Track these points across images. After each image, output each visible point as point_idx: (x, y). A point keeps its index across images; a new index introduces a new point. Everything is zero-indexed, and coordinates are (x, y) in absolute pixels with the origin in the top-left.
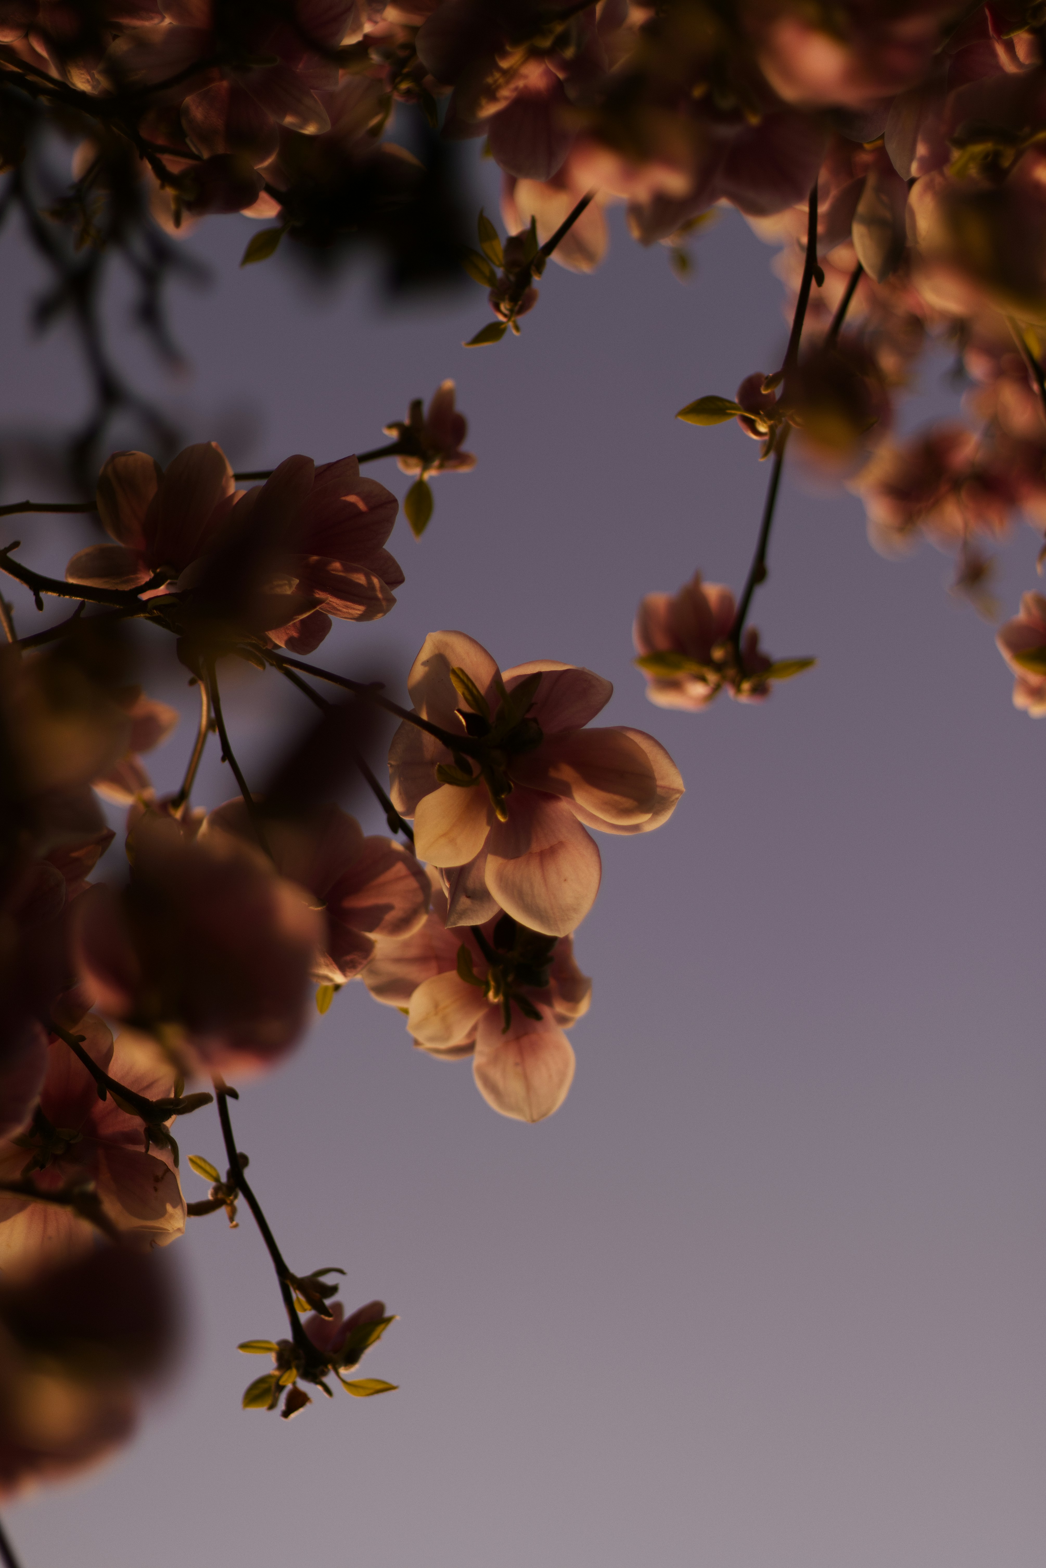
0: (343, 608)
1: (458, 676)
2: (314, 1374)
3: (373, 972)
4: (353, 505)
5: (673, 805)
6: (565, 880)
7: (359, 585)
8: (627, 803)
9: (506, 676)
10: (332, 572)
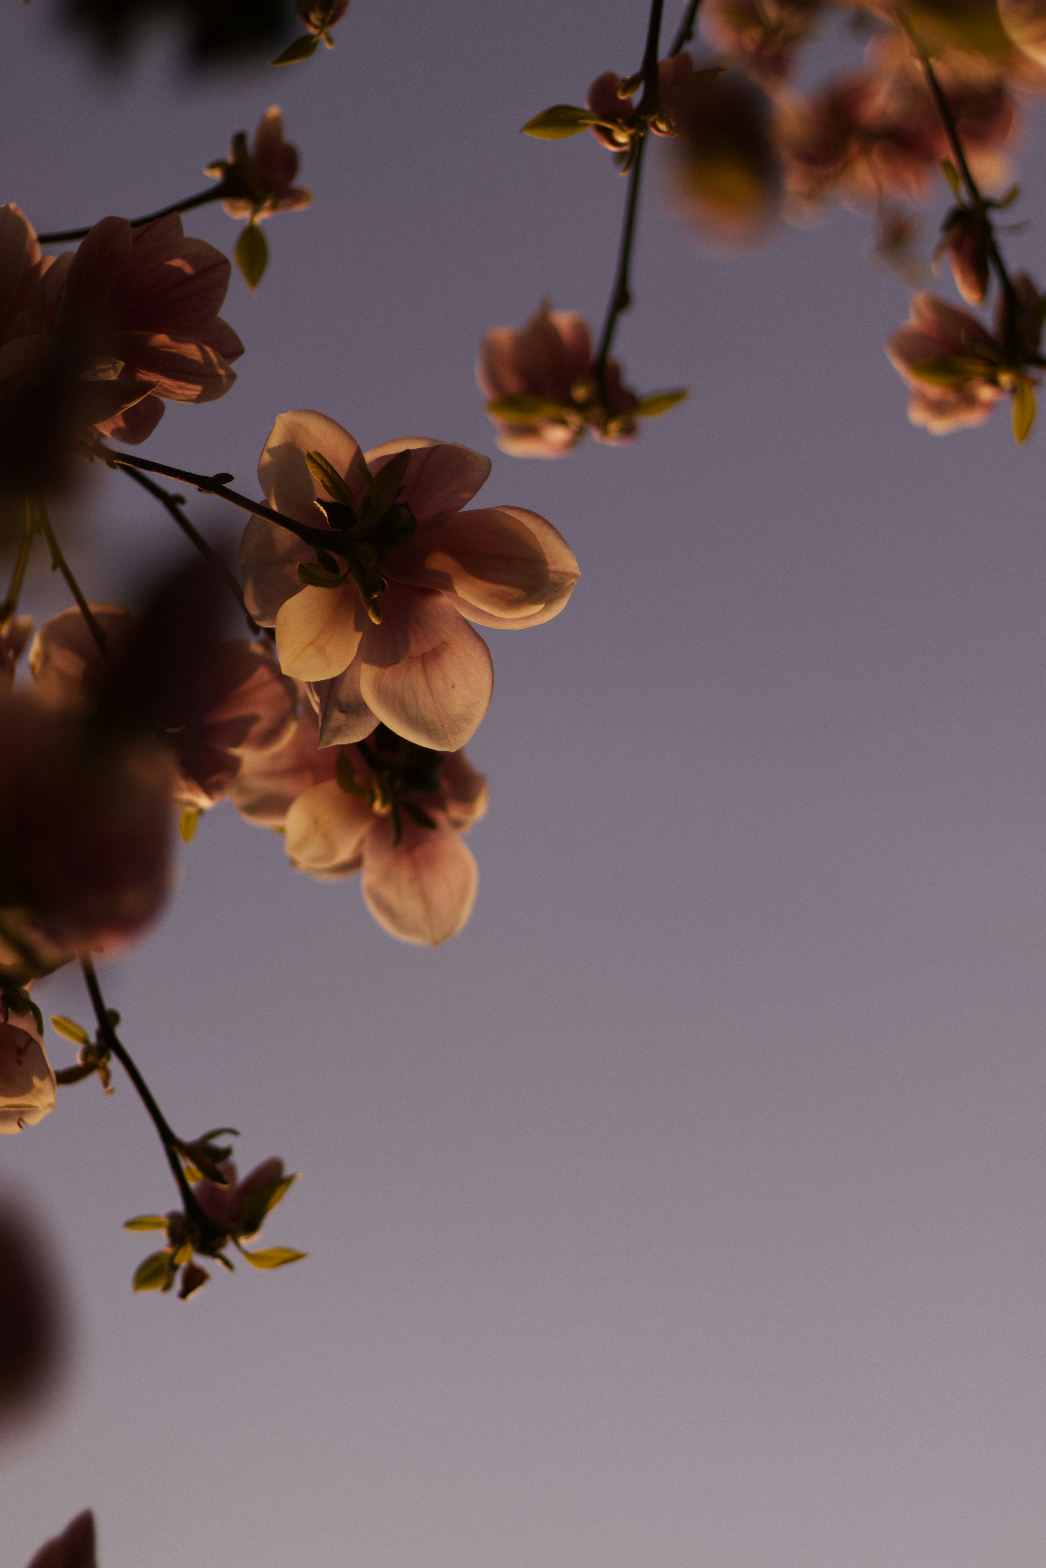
0: (177, 389)
1: (315, 462)
2: (210, 1248)
3: (243, 791)
4: (178, 270)
5: (569, 591)
6: (453, 687)
7: (194, 362)
8: (517, 593)
9: (369, 457)
10: (162, 349)
